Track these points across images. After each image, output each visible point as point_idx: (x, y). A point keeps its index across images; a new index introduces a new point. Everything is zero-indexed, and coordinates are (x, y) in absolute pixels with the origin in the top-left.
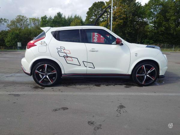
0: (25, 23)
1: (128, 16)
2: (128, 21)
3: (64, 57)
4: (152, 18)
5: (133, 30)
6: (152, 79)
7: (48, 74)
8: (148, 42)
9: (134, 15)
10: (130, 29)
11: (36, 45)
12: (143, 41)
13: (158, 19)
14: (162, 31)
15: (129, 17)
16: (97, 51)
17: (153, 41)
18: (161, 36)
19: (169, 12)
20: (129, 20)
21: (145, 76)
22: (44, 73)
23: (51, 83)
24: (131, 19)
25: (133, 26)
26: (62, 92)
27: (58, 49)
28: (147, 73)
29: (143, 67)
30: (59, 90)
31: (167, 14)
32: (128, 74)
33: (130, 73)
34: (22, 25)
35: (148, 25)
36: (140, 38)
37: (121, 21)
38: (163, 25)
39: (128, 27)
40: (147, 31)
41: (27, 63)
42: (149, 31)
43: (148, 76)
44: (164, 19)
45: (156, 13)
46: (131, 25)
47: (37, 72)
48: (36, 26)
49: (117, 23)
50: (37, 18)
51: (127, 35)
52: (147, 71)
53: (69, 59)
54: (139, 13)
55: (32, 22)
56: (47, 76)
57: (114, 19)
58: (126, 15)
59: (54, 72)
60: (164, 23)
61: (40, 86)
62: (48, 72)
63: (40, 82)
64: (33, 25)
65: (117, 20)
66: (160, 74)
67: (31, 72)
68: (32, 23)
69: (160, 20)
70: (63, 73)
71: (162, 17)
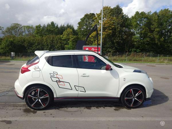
0: (20, 31)
1: (116, 27)
2: (116, 32)
3: (56, 82)
4: (139, 30)
5: (121, 40)
6: (139, 101)
7: (40, 98)
8: (135, 50)
9: (122, 26)
10: (119, 39)
11: (30, 71)
12: (130, 50)
13: (144, 30)
14: (148, 41)
15: (118, 28)
16: (88, 76)
17: (140, 50)
18: (146, 46)
19: (153, 25)
20: (118, 31)
21: (133, 99)
22: (36, 97)
23: (43, 106)
24: (119, 30)
25: (122, 36)
26: (53, 117)
27: (51, 75)
28: (135, 96)
29: (131, 91)
30: (51, 114)
31: (152, 26)
32: (117, 97)
33: (119, 96)
34: (17, 32)
35: (135, 35)
36: (127, 47)
37: (110, 31)
38: (148, 36)
39: (117, 37)
40: (134, 41)
41: (20, 87)
42: (136, 41)
43: (136, 99)
44: (149, 30)
45: (142, 25)
46: (119, 35)
47: (30, 96)
48: (30, 33)
49: (107, 33)
50: (31, 26)
51: (116, 44)
52: (135, 94)
53: (61, 83)
54: (126, 24)
55: (26, 29)
56: (40, 100)
57: (104, 29)
58: (115, 26)
59: (46, 96)
60: (149, 34)
61: (32, 110)
62: (40, 95)
63: (32, 105)
64: (27, 33)
65: (106, 30)
66: (147, 97)
67: (24, 96)
68: (27, 31)
69: (145, 31)
70: (55, 96)
71: (147, 28)
